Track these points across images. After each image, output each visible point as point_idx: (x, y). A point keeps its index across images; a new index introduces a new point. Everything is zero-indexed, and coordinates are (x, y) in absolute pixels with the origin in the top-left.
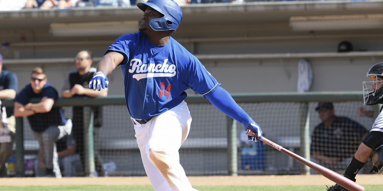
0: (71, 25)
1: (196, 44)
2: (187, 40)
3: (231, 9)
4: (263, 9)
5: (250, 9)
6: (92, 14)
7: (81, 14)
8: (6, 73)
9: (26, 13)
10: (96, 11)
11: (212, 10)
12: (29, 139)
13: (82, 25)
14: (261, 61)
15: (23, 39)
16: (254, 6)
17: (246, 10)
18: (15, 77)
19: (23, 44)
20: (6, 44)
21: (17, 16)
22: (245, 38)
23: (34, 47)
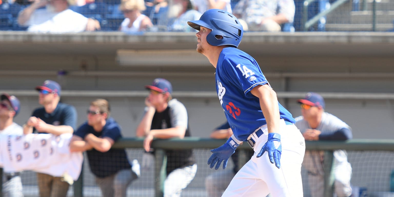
0: (142, 53)
1: (288, 79)
2: (277, 75)
3: (331, 39)
4: (369, 40)
5: (354, 40)
6: (168, 40)
7: (154, 40)
8: (63, 106)
9: (89, 37)
10: (172, 37)
11: (309, 40)
12: (89, 186)
13: (154, 52)
14: (364, 102)
15: (84, 67)
16: (359, 37)
17: (349, 41)
18: (74, 111)
19: (83, 73)
20: (64, 73)
21: (78, 40)
22: (347, 75)
23: (97, 77)
